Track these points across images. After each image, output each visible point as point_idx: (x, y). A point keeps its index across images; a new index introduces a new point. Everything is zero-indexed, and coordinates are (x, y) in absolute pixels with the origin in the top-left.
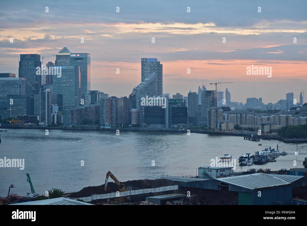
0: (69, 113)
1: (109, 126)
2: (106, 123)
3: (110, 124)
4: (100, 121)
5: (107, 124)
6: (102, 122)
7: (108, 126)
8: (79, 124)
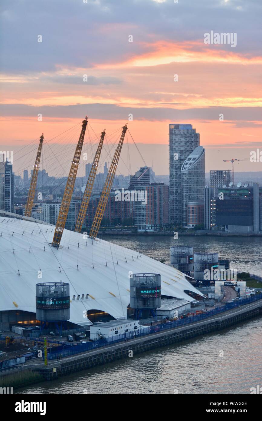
0: (74, 209)
1: (152, 229)
2: (147, 223)
3: (153, 226)
4: (136, 221)
5: (149, 226)
6: (140, 223)
7: (150, 228)
8: (89, 225)
